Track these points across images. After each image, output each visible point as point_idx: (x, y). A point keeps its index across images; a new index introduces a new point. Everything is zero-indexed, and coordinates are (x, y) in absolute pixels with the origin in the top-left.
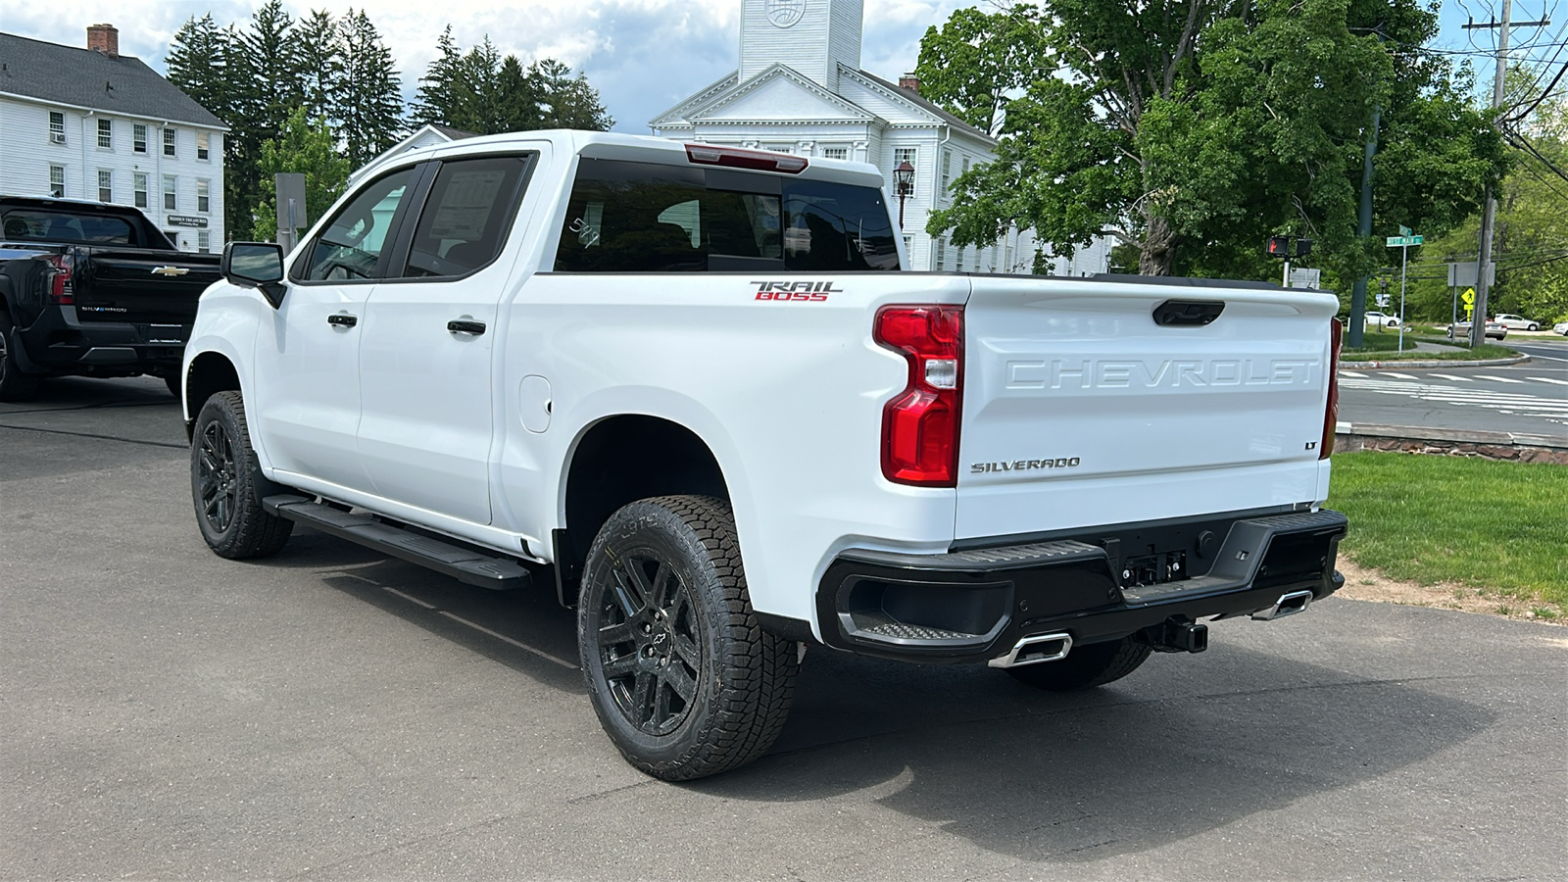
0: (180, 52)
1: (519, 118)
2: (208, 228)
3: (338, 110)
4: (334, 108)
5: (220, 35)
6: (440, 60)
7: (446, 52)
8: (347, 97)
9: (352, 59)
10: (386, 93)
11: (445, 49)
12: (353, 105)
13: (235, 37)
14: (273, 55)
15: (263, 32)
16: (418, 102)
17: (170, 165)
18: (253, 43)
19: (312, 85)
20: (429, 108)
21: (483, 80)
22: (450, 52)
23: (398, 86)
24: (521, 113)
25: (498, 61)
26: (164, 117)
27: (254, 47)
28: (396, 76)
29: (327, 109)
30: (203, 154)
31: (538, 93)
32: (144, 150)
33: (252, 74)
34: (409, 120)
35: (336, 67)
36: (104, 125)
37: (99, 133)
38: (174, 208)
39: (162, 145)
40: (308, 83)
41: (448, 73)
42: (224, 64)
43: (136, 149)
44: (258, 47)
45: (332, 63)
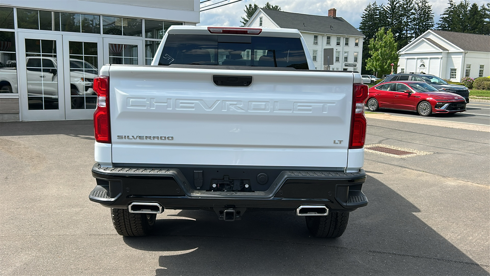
0: (366, 14)
1: (475, 25)
2: (357, 67)
3: (412, 27)
4: (411, 27)
5: (378, 8)
6: (449, 8)
7: (451, 4)
8: (415, 23)
9: (418, 10)
10: (429, 20)
11: (450, 4)
12: (417, 25)
13: (383, 8)
14: (393, 12)
15: (390, 5)
16: (440, 22)
17: (346, 49)
18: (387, 9)
19: (404, 20)
20: (443, 24)
21: (463, 13)
22: (452, 4)
23: (433, 18)
24: (476, 22)
25: (469, 6)
26: (346, 34)
27: (388, 10)
28: (432, 15)
29: (408, 28)
30: (357, 44)
31: (484, 15)
32: (339, 45)
33: (386, 19)
34: (436, 29)
35: (413, 14)
36: (329, 38)
37: (327, 40)
38: (347, 61)
39: (345, 42)
40: (403, 19)
41: (451, 11)
42: (378, 16)
43: (337, 44)
44: (389, 10)
45: (411, 13)
